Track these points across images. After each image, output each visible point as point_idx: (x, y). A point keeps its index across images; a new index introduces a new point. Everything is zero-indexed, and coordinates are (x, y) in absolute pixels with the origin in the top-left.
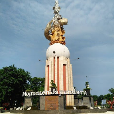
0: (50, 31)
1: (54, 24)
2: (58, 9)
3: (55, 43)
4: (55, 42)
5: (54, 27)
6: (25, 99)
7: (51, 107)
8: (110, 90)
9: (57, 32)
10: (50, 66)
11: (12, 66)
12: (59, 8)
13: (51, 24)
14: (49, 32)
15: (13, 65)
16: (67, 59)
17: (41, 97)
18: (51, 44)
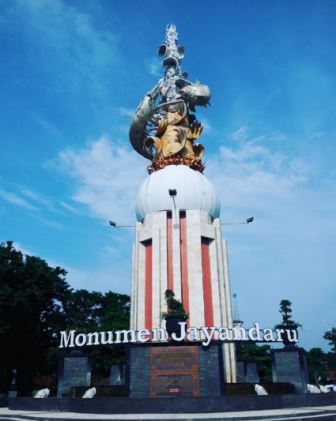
0: (149, 123)
1: (164, 99)
2: (177, 54)
3: (170, 163)
4: (171, 160)
5: (166, 109)
6: (66, 359)
7: (171, 387)
8: (327, 336)
9: (175, 127)
10: (155, 243)
11: (6, 246)
12: (181, 50)
13: (155, 99)
14: (148, 128)
15: (10, 243)
16: (212, 219)
17: (133, 350)
18: (156, 167)
